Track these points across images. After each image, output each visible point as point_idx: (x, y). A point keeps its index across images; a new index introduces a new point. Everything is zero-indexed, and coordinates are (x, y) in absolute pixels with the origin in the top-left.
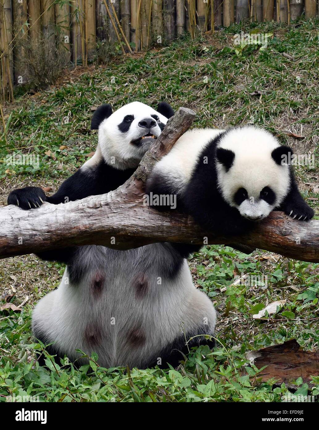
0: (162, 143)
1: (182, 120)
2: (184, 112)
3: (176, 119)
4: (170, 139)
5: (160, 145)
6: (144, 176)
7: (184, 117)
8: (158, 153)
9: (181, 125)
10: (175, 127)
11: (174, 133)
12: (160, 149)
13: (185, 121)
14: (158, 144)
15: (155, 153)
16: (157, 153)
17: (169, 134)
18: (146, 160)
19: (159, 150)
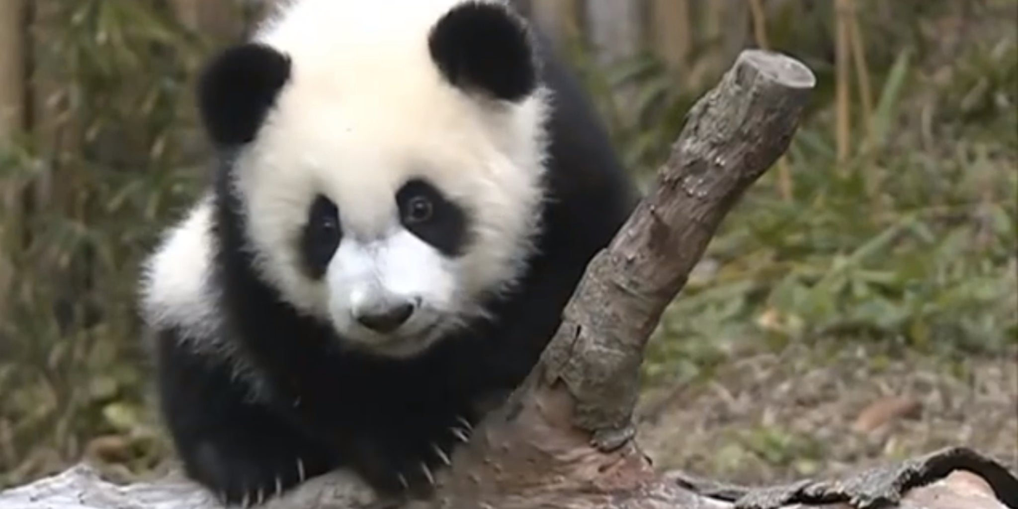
0: (658, 219)
1: (742, 112)
2: (756, 72)
3: (722, 104)
4: (693, 202)
5: (647, 227)
6: (573, 368)
7: (750, 96)
8: (642, 266)
9: (740, 136)
10: (713, 145)
11: (709, 172)
12: (650, 245)
13: (757, 118)
14: (642, 221)
15: (630, 262)
16: (639, 261)
17: (686, 175)
18: (588, 294)
19: (647, 252)
